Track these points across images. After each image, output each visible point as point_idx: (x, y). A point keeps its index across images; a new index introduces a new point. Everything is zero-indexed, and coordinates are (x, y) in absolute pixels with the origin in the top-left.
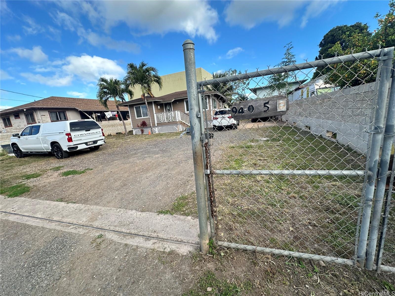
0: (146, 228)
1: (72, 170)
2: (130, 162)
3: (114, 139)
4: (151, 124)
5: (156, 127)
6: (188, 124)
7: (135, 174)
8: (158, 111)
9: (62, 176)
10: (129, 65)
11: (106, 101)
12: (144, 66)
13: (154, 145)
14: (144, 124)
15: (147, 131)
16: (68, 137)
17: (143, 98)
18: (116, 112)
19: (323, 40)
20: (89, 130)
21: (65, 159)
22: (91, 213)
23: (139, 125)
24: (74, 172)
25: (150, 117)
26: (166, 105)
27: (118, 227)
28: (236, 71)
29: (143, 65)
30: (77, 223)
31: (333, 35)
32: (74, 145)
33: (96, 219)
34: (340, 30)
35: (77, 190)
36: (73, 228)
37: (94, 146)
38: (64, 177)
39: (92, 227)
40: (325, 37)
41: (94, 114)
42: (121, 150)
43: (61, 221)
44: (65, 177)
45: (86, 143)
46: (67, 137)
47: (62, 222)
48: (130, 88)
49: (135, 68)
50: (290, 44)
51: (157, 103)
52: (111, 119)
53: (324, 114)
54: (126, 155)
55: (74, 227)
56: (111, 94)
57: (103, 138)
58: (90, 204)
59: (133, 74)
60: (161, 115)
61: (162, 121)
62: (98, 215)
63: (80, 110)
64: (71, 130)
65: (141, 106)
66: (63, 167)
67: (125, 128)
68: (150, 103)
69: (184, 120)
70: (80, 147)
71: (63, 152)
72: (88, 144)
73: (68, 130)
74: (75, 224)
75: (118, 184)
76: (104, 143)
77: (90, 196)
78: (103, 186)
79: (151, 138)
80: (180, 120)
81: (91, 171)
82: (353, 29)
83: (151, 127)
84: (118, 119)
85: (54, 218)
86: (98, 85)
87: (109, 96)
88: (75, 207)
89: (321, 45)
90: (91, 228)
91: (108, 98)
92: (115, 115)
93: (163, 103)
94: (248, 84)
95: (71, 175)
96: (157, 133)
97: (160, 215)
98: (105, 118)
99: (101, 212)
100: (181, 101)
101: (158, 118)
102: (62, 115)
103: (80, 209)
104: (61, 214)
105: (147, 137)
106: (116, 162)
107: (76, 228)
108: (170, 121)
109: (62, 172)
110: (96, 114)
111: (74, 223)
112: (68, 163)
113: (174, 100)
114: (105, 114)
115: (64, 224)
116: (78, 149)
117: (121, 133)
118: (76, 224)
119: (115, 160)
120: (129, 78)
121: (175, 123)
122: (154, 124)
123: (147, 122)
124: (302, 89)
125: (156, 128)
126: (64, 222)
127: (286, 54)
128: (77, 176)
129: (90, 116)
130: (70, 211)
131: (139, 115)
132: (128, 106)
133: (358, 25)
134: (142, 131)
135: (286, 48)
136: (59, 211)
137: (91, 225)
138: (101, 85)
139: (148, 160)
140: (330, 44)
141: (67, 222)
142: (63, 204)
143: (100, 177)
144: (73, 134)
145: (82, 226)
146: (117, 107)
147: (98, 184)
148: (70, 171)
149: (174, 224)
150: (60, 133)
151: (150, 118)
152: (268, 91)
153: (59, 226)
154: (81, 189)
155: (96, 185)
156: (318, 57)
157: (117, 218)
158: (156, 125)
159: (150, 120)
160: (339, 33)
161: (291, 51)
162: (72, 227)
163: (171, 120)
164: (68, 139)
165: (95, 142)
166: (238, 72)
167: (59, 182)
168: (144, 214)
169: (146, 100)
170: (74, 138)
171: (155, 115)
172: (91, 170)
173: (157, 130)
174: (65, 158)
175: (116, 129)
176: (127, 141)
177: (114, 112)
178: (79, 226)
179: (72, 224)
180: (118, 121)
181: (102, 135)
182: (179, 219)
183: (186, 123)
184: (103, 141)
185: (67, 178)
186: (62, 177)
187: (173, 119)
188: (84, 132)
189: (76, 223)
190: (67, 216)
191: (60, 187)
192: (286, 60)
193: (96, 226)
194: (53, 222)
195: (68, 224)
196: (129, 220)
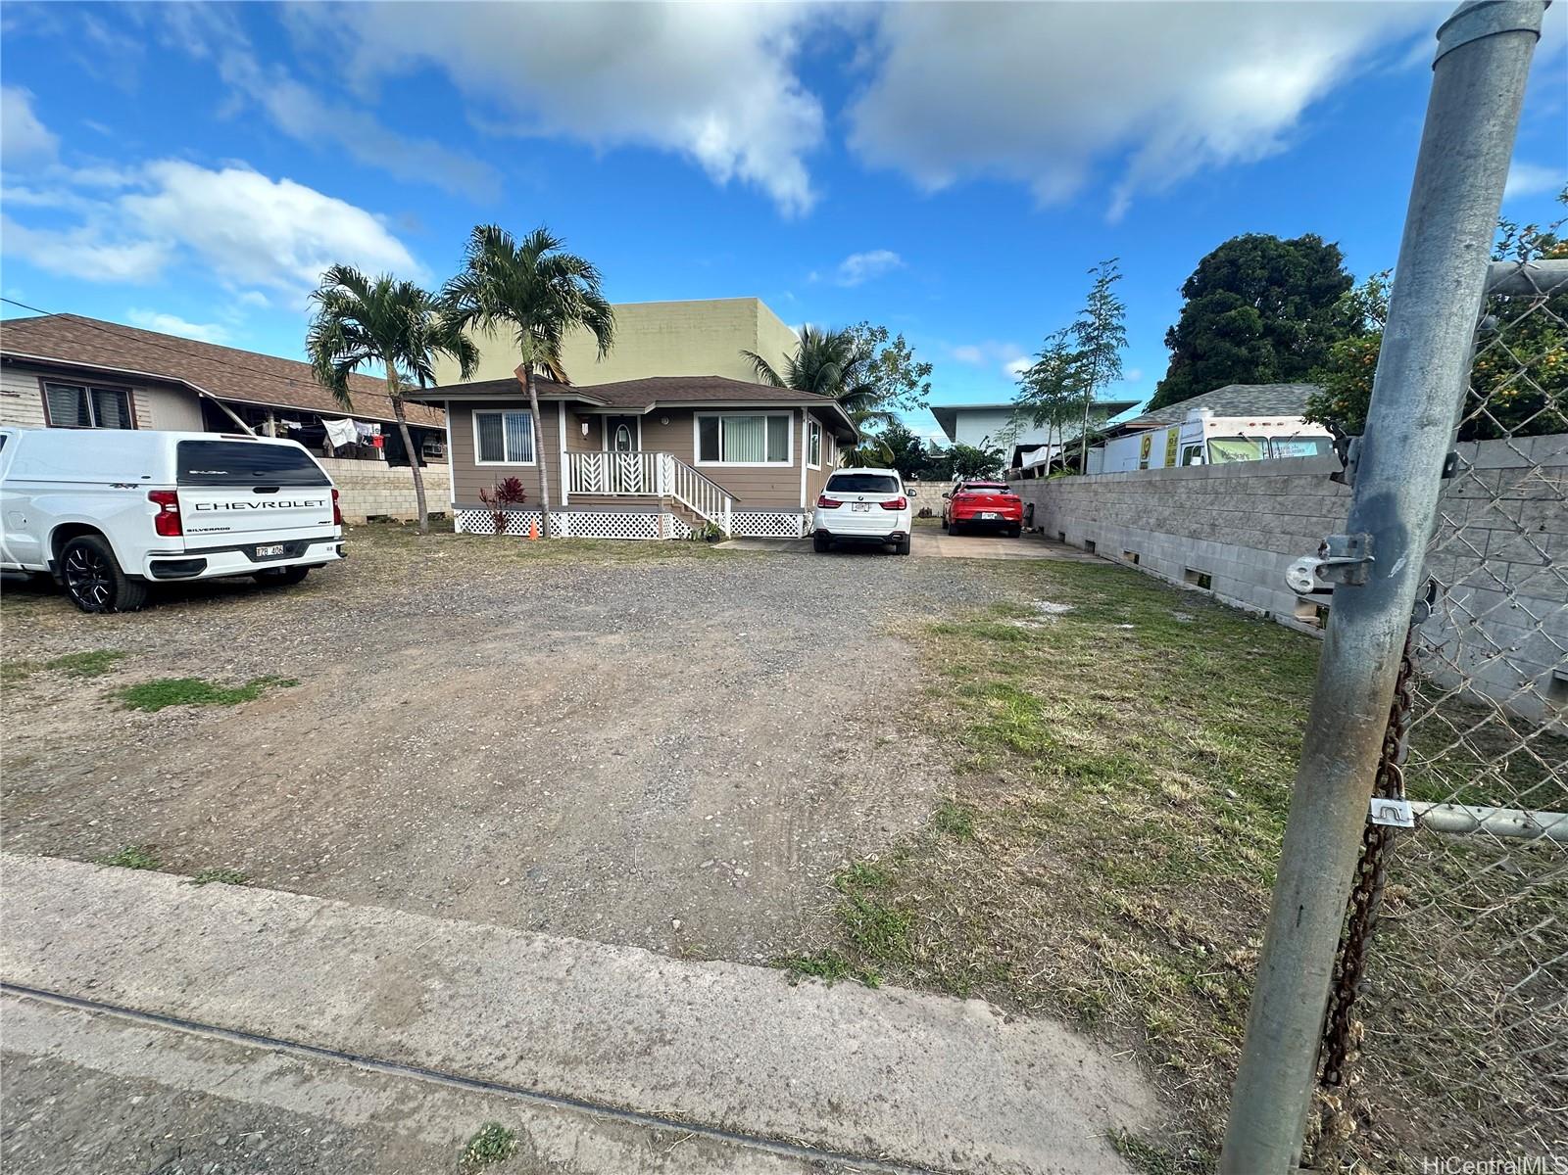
0: (764, 1075)
1: (178, 676)
2: (486, 663)
3: (365, 544)
4: (545, 495)
5: (564, 509)
6: (701, 513)
7: (539, 724)
8: (580, 445)
9: (124, 707)
10: (482, 232)
11: (344, 367)
12: (547, 246)
13: (577, 588)
14: (512, 492)
15: (524, 522)
16: (163, 508)
17: (523, 380)
18: (378, 426)
19: (1196, 273)
20: (275, 490)
21: (129, 616)
22: (373, 962)
23: (491, 493)
24: (195, 693)
25: (543, 464)
26: (615, 423)
27: (582, 1068)
28: (884, 332)
29: (543, 244)
30: (300, 1036)
31: (1233, 263)
32: (188, 552)
33: (419, 1004)
34: (1255, 248)
35: (232, 794)
36: (281, 1073)
37: (288, 568)
38: (139, 715)
39: (409, 1066)
40: (1204, 262)
41: (273, 423)
42: (420, 598)
43: (182, 1014)
44: (143, 717)
45: (250, 550)
46: (157, 509)
47: (194, 1026)
48: (467, 331)
49: (507, 250)
50: (1112, 265)
51: (578, 411)
52: (349, 452)
53: (1288, 533)
54: (455, 625)
55: (286, 1061)
56: (372, 346)
57: (337, 531)
58: (341, 895)
59: (494, 270)
60: (592, 462)
61: (593, 489)
62: (425, 977)
63: (204, 391)
64: (184, 477)
65: (505, 414)
66: (118, 655)
67: (421, 501)
68: (549, 408)
69: (688, 495)
70: (218, 566)
71: (120, 581)
72: (260, 552)
73: (168, 479)
74: (286, 1042)
75: (465, 774)
76: (338, 557)
77: (324, 836)
78: (382, 779)
79: (546, 555)
80: (673, 493)
81: (291, 690)
82: (1296, 254)
83: (540, 506)
84: (382, 456)
85: (132, 992)
86: (316, 295)
87: (363, 349)
88: (253, 911)
89: (1189, 290)
90: (408, 1073)
91: (355, 361)
92: (370, 439)
93: (600, 415)
94: (926, 389)
95: (177, 704)
96: (565, 534)
97: (804, 984)
98: (322, 447)
99: (432, 950)
100: (683, 415)
101: (575, 473)
102: (110, 406)
103: (293, 925)
104: (168, 962)
105: (524, 547)
106: (413, 652)
107: (299, 1070)
108: (627, 490)
109: (124, 686)
110: (284, 422)
111: (277, 1034)
112: (147, 637)
113: (652, 407)
114: (323, 427)
115: (206, 1035)
116: (205, 573)
117: (393, 521)
118: (294, 1044)
119: (407, 643)
120: (469, 288)
121: (649, 503)
122: (556, 498)
123: (527, 487)
124: (1147, 434)
125: (564, 516)
126: (206, 1020)
127: (1092, 297)
128: (214, 715)
129: (249, 425)
130: (231, 938)
131: (492, 451)
132: (447, 406)
133: (1310, 242)
134: (501, 522)
135: (1096, 277)
136: (155, 941)
137: (399, 1047)
138: (331, 299)
139: (577, 656)
140: (1221, 291)
141: (230, 1023)
142: (166, 888)
143: (351, 731)
144: (190, 499)
145: (340, 1054)
146: (397, 403)
147: (351, 768)
148: (167, 684)
149: (920, 1051)
150: (117, 485)
151: (544, 468)
152: (1001, 425)
153: (173, 1054)
154: (260, 792)
155: (343, 771)
156: (1176, 329)
157: (555, 1001)
158: (565, 502)
159: (541, 479)
160: (1253, 260)
161: (1111, 289)
162: (272, 1063)
163: (633, 490)
164: (158, 519)
165: (295, 548)
166: (892, 338)
167: (112, 744)
168: (707, 976)
169: (534, 393)
170: (192, 516)
171: (565, 459)
172: (292, 685)
173: (563, 525)
174: (124, 610)
175: (371, 499)
176: (432, 555)
177: (370, 426)
178: (322, 1057)
179: (266, 1039)
180: (380, 467)
181: (331, 517)
182: (928, 1018)
183: (696, 509)
184: (334, 545)
185: (160, 721)
186: (128, 716)
187: (641, 483)
188: (246, 496)
189: (293, 1034)
190: (215, 976)
191: (124, 771)
192: (1091, 319)
193: (435, 1060)
194: (127, 1024)
195: (237, 1041)
196: (630, 1014)
